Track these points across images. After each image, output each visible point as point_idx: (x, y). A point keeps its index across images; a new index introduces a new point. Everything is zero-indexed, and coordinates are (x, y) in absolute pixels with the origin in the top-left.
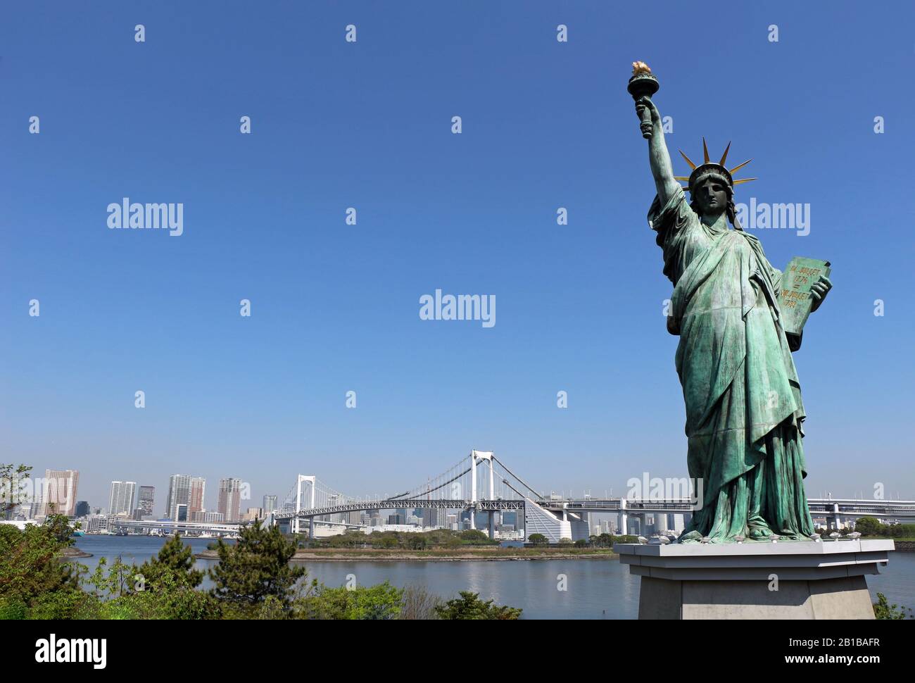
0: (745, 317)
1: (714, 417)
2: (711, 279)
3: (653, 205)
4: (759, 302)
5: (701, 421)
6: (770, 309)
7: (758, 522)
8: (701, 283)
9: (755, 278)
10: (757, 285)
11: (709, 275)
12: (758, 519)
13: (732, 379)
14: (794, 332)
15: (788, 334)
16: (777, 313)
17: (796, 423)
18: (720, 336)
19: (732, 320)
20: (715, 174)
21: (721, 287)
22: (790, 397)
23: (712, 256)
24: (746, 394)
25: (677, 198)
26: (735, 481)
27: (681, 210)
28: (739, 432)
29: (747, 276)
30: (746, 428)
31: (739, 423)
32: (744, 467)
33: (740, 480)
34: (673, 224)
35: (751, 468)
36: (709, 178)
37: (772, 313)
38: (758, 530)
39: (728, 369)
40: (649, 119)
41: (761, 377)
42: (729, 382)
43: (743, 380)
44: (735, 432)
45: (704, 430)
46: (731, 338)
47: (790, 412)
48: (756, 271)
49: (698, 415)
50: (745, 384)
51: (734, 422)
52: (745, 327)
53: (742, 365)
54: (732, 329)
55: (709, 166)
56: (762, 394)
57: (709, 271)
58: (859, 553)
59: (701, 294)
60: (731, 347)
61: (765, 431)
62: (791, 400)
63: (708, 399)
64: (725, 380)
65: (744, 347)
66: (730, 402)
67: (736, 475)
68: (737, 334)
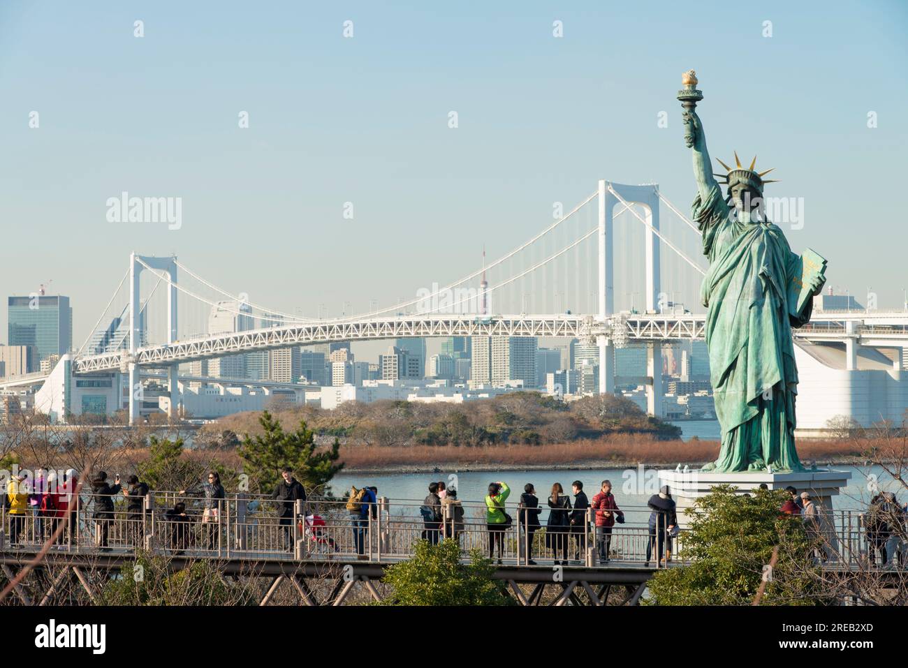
1: (726, 380)
2: (730, 274)
4: (764, 295)
5: (719, 382)
6: (775, 297)
7: (754, 458)
8: (722, 277)
9: (763, 274)
10: (764, 280)
11: (727, 271)
12: (754, 456)
13: (737, 354)
14: (794, 316)
15: (790, 316)
16: (781, 300)
17: (784, 387)
18: (731, 321)
19: (741, 309)
20: (744, 180)
21: (736, 282)
22: (777, 370)
23: (732, 254)
24: (746, 367)
25: (712, 200)
26: (736, 428)
27: (715, 209)
28: (740, 394)
29: (758, 272)
30: (745, 391)
31: (741, 388)
32: (742, 420)
33: (739, 428)
34: (708, 221)
35: (748, 420)
36: (739, 182)
37: (776, 302)
38: (752, 463)
39: (734, 347)
40: (691, 131)
41: (757, 354)
42: (735, 357)
43: (745, 355)
44: (737, 394)
45: (720, 389)
46: (739, 323)
47: (776, 381)
48: (765, 268)
49: (717, 377)
50: (746, 359)
51: (737, 386)
52: (749, 315)
53: (746, 344)
54: (740, 316)
55: (739, 171)
56: (757, 367)
57: (728, 268)
58: (813, 481)
59: (721, 286)
60: (738, 330)
61: (757, 395)
62: (778, 372)
63: (721, 366)
64: (732, 355)
65: (748, 330)
66: (736, 371)
67: (737, 425)
68: (744, 320)
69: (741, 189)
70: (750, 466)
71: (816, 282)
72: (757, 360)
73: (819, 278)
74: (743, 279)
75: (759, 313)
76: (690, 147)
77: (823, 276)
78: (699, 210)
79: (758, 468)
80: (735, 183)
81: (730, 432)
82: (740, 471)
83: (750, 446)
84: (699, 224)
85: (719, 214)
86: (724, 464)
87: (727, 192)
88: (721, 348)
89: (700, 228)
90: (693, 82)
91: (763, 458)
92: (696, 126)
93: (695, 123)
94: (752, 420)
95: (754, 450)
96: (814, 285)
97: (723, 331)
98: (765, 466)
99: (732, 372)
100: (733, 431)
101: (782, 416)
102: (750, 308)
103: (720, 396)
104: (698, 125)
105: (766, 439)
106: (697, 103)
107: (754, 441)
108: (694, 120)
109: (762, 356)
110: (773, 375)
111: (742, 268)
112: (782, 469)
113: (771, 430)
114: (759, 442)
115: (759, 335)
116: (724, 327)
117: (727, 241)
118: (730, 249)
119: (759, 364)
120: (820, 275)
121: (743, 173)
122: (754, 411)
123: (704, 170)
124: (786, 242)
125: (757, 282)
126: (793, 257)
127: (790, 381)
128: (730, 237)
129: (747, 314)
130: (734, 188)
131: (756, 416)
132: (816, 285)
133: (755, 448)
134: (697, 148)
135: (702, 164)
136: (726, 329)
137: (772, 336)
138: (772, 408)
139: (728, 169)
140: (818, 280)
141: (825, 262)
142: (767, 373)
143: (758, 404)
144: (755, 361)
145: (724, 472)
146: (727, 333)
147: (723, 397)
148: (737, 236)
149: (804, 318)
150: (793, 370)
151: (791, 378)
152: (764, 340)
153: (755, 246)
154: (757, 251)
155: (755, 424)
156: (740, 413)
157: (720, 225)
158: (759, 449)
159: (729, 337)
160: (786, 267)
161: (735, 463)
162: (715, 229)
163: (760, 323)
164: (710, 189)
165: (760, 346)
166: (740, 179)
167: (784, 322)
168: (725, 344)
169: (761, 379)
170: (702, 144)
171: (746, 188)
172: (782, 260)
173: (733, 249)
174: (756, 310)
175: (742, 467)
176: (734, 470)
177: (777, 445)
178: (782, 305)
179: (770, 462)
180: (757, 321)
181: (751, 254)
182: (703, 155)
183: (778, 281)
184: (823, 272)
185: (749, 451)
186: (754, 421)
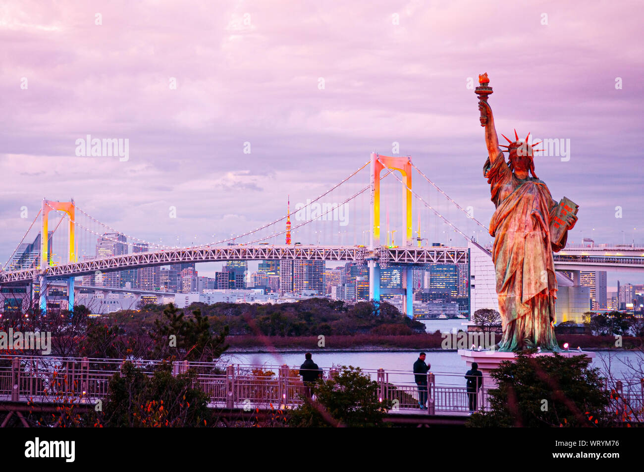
0: (525, 238)
1: (507, 288)
2: (510, 215)
3: (487, 162)
4: (534, 229)
5: (502, 289)
6: (542, 230)
8: (505, 217)
9: (534, 215)
10: (535, 219)
11: (509, 213)
12: (527, 340)
13: (516, 269)
14: (555, 243)
15: (552, 243)
16: (546, 233)
17: (548, 293)
18: (511, 246)
19: (518, 238)
21: (515, 220)
24: (522, 278)
25: (498, 163)
26: (515, 321)
28: (517, 297)
29: (530, 213)
30: (522, 295)
31: (518, 293)
32: (519, 315)
34: (496, 177)
35: (523, 315)
37: (542, 233)
38: (525, 345)
39: (514, 265)
40: (485, 115)
41: (530, 270)
42: (514, 271)
43: (521, 271)
44: (515, 297)
45: (503, 294)
46: (517, 248)
47: (544, 288)
48: (535, 210)
49: (500, 285)
50: (522, 273)
51: (515, 292)
53: (522, 263)
54: (518, 244)
56: (529, 279)
57: (509, 210)
59: (504, 222)
60: (517, 254)
61: (530, 297)
63: (504, 278)
64: (512, 270)
65: (523, 253)
66: (515, 282)
67: (515, 319)
68: (520, 246)
70: (524, 347)
71: (571, 220)
73: (573, 217)
74: (519, 218)
78: (489, 170)
81: (510, 324)
83: (523, 334)
84: (488, 179)
86: (505, 346)
87: (508, 158)
88: (504, 265)
89: (489, 182)
90: (484, 81)
91: (533, 342)
92: (488, 112)
93: (487, 110)
94: (525, 315)
96: (569, 222)
97: (505, 253)
99: (512, 282)
100: (513, 323)
101: (547, 313)
103: (503, 299)
106: (489, 96)
109: (533, 271)
110: (541, 284)
111: (520, 209)
116: (506, 251)
117: (509, 192)
122: (527, 309)
124: (549, 193)
125: (530, 219)
127: (552, 289)
133: (527, 335)
136: (508, 252)
137: (540, 258)
138: (539, 308)
139: (510, 142)
142: (536, 283)
143: (531, 304)
145: (506, 351)
147: (505, 299)
149: (562, 245)
150: (554, 281)
151: (553, 287)
155: (527, 318)
156: (517, 310)
157: (504, 181)
160: (549, 210)
161: (513, 345)
162: (500, 183)
167: (548, 248)
170: (492, 124)
172: (546, 205)
174: (529, 239)
175: (519, 348)
178: (547, 236)
183: (544, 220)
184: (575, 213)
185: (523, 337)
186: (527, 316)
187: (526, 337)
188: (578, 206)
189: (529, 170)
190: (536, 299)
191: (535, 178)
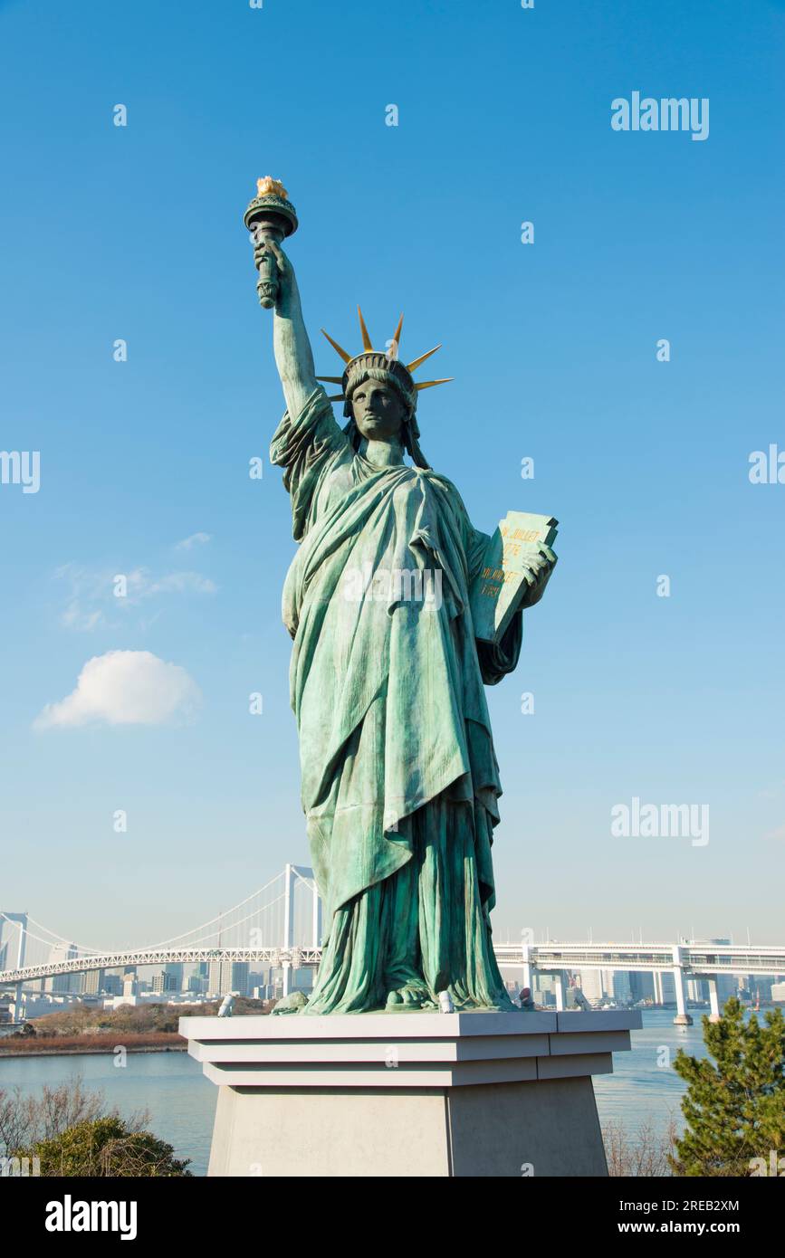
2: (345, 545)
6: (445, 595)
7: (399, 976)
8: (329, 552)
9: (419, 544)
10: (422, 558)
11: (341, 540)
12: (400, 971)
13: (361, 715)
14: (488, 639)
15: (481, 644)
16: (459, 603)
17: (472, 796)
18: (348, 641)
19: (370, 614)
20: (377, 370)
21: (360, 559)
22: (455, 750)
23: (352, 508)
24: (383, 744)
25: (311, 411)
26: (356, 898)
27: (318, 432)
28: (368, 810)
29: (407, 541)
30: (380, 804)
31: (369, 795)
32: (373, 875)
33: (365, 897)
34: (304, 454)
35: (386, 876)
36: (366, 377)
37: (447, 606)
38: (395, 990)
39: (355, 700)
40: (272, 275)
41: (408, 713)
42: (357, 722)
43: (379, 719)
44: (360, 811)
45: (322, 808)
46: (366, 646)
47: (455, 777)
48: (424, 532)
49: (313, 781)
50: (383, 727)
51: (359, 793)
52: (390, 627)
53: (381, 693)
54: (368, 630)
55: (367, 356)
56: (407, 743)
57: (342, 532)
58: (557, 1033)
59: (326, 571)
60: (364, 661)
61: (407, 809)
62: (458, 755)
63: (324, 751)
64: (349, 719)
65: (386, 661)
66: (357, 757)
67: (358, 889)
68: (376, 638)
69: (372, 388)
70: (392, 996)
71: (536, 562)
72: (408, 726)
73: (542, 553)
74: (374, 553)
75: (412, 622)
76: (268, 305)
77: (549, 549)
79: (411, 1001)
80: (359, 378)
81: (343, 908)
82: (365, 1011)
83: (389, 947)
85: (325, 441)
86: (326, 992)
88: (325, 708)
91: (422, 977)
92: (281, 268)
93: (279, 262)
94: (394, 877)
95: (401, 956)
96: (531, 570)
97: (329, 669)
98: (428, 998)
99: (348, 762)
100: (350, 905)
101: (469, 867)
102: (392, 610)
103: (321, 828)
104: (285, 265)
105: (430, 925)
107: (400, 929)
108: (277, 254)
109: (418, 718)
110: (446, 761)
111: (372, 533)
112: (472, 1003)
113: (441, 902)
114: (413, 933)
115: (413, 669)
116: (331, 660)
117: (341, 485)
118: (347, 497)
119: (412, 735)
120: (545, 548)
121: (377, 359)
122: (401, 853)
123: (297, 354)
124: (462, 508)
125: (406, 560)
126: (480, 537)
127: (485, 783)
128: (348, 479)
129: (385, 623)
130: (357, 391)
131: (403, 868)
132: (536, 569)
133: (402, 952)
134: (282, 313)
135: (293, 343)
136: (338, 663)
137: (442, 673)
138: (443, 846)
139: (345, 356)
140: (540, 558)
141: (553, 523)
142: (431, 757)
143: (411, 836)
144: (402, 727)
145: (325, 1013)
146: (339, 671)
147: (327, 830)
148: (363, 477)
150: (489, 763)
151: (486, 776)
152: (423, 682)
153: (402, 494)
154: (406, 500)
155: (402, 888)
156: (366, 859)
157: (329, 462)
158: (414, 953)
159: (343, 680)
160: (468, 548)
161: (353, 991)
162: (318, 470)
163: (413, 643)
164: (308, 393)
165: (415, 694)
166: (370, 372)
167: (467, 652)
168: (333, 698)
169: (417, 772)
170: (294, 307)
171: (382, 387)
172: (456, 529)
173: (353, 498)
174: (405, 615)
175: (372, 1000)
176: (351, 1008)
177: (456, 941)
178: (461, 615)
179: (440, 987)
180: (407, 639)
181: (392, 506)
182: (294, 326)
184: (550, 540)
185: (389, 960)
186: (400, 878)
187: (400, 958)
188: (557, 523)
189: (406, 449)
190: (431, 814)
191: (421, 463)
